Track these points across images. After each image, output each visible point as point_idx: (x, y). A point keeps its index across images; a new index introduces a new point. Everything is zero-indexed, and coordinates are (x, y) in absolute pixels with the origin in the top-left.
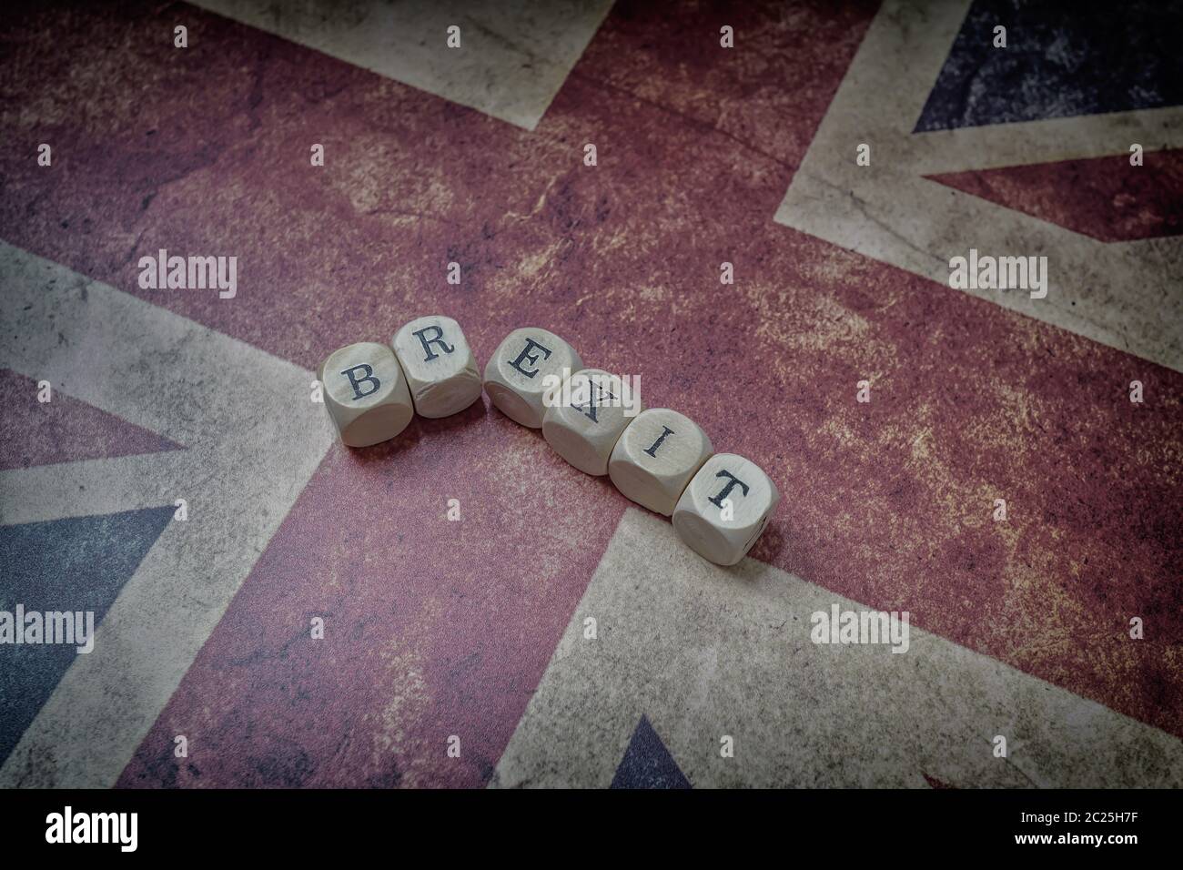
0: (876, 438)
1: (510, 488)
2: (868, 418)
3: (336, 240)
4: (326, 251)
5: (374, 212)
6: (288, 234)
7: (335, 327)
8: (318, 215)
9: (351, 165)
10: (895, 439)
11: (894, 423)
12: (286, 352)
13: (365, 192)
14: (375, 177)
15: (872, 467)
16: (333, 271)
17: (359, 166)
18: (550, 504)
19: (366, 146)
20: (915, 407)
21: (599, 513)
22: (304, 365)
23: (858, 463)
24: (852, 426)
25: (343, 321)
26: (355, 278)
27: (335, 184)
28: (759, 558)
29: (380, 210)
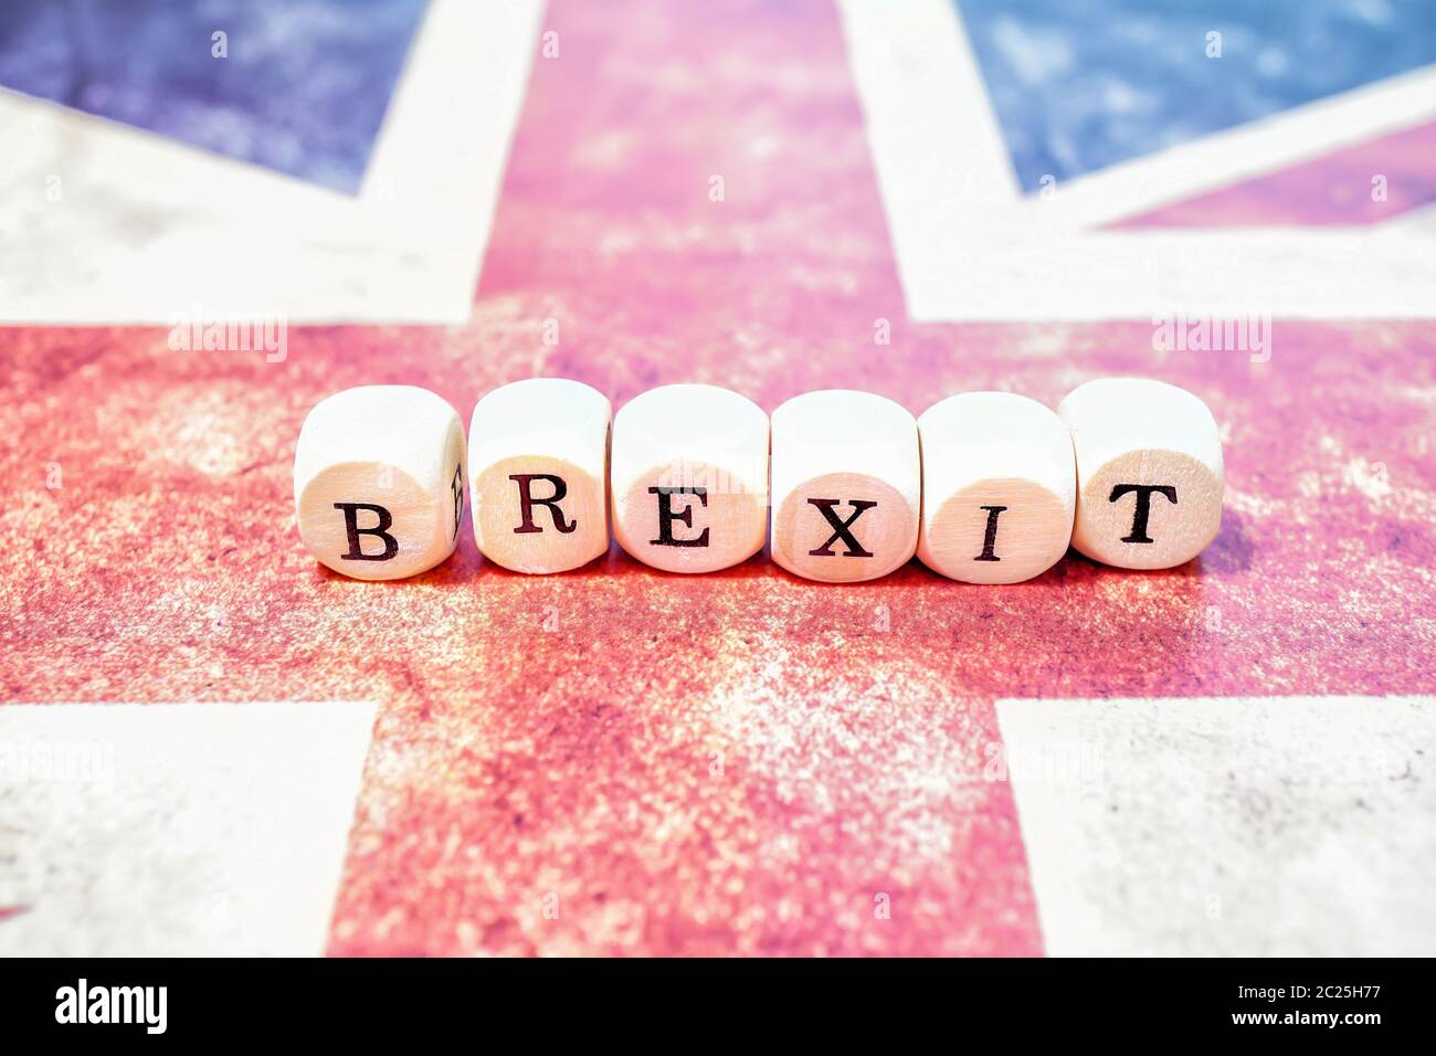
0: (1298, 494)
1: (762, 747)
2: (1262, 476)
3: (193, 519)
4: (182, 538)
5: (246, 471)
6: (93, 537)
7: (260, 629)
8: (142, 498)
9: (172, 427)
10: (1323, 486)
11: (1305, 468)
12: (177, 691)
13: (214, 453)
14: (224, 430)
15: (1329, 528)
16: (211, 558)
17: (184, 425)
18: (852, 744)
19: (188, 401)
20: (1313, 443)
21: (951, 728)
22: (225, 700)
23: (1302, 529)
24: (1247, 490)
25: (273, 614)
26: (260, 557)
27: (152, 456)
28: (1276, 693)
29: (258, 465)
